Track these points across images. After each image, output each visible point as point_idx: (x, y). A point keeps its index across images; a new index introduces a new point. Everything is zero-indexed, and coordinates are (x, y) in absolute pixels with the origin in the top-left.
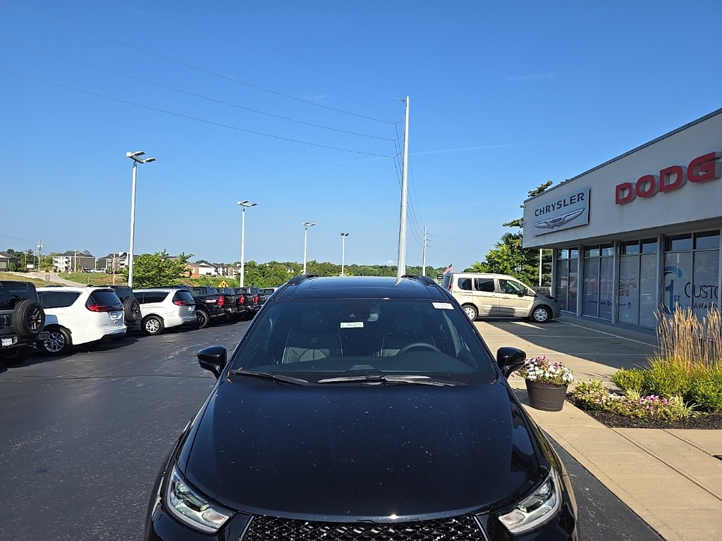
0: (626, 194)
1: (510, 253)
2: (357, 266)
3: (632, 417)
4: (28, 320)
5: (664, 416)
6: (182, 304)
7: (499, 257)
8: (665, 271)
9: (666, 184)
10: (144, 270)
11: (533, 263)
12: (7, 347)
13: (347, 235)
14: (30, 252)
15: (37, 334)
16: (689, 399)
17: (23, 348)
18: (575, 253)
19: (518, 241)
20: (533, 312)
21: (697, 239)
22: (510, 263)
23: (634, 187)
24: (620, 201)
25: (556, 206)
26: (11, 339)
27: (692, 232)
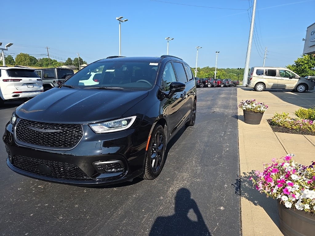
1: (309, 60)
2: (229, 69)
13: (218, 52)
20: (297, 87)
22: (309, 65)
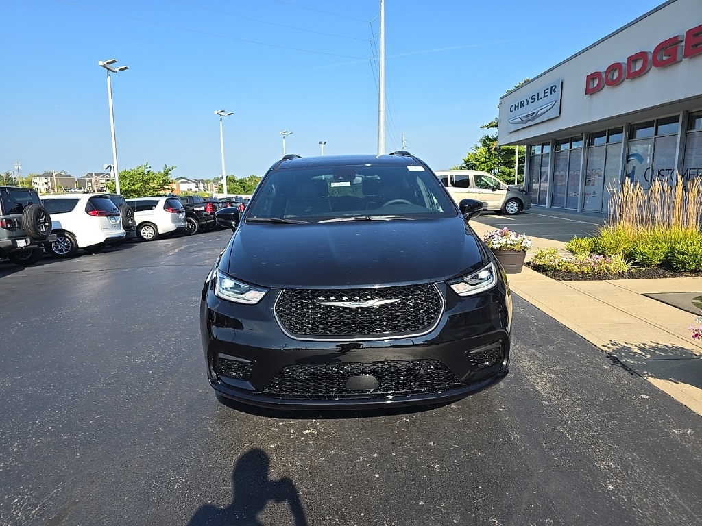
0: (596, 83)
1: (487, 156)
3: (579, 273)
4: (37, 224)
5: (606, 271)
6: (173, 211)
7: (477, 160)
8: (627, 159)
9: (632, 71)
10: (129, 184)
11: (509, 164)
12: (21, 247)
13: (325, 143)
14: (8, 174)
15: (47, 236)
16: (629, 257)
17: (34, 250)
18: (547, 149)
19: (495, 143)
20: (506, 205)
21: (660, 127)
23: (603, 76)
24: (590, 91)
25: (530, 101)
26: (24, 241)
27: (655, 119)
